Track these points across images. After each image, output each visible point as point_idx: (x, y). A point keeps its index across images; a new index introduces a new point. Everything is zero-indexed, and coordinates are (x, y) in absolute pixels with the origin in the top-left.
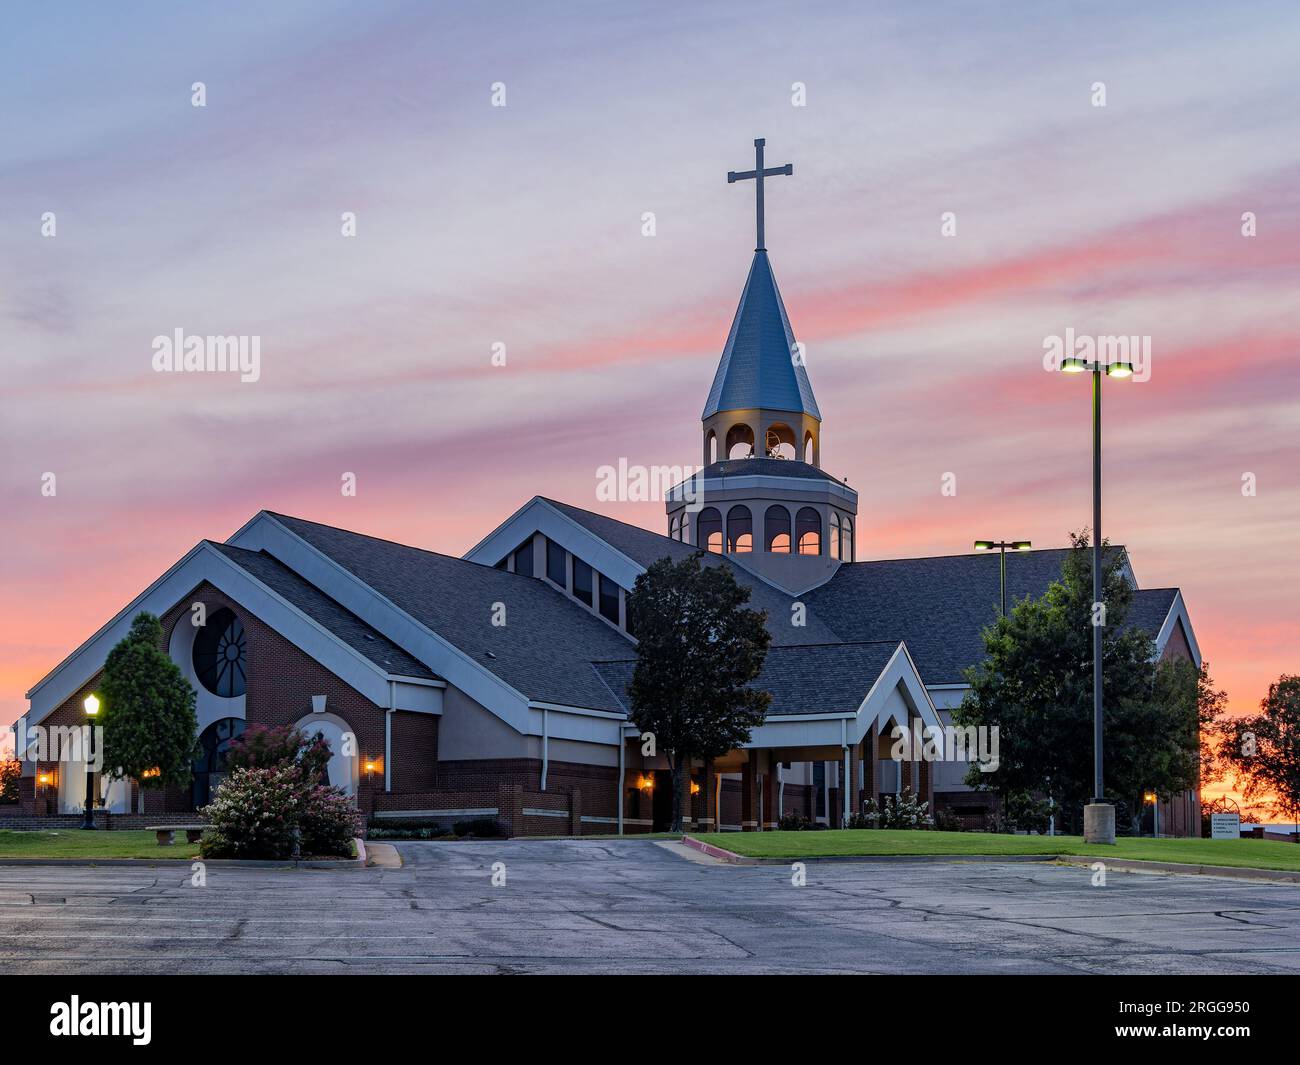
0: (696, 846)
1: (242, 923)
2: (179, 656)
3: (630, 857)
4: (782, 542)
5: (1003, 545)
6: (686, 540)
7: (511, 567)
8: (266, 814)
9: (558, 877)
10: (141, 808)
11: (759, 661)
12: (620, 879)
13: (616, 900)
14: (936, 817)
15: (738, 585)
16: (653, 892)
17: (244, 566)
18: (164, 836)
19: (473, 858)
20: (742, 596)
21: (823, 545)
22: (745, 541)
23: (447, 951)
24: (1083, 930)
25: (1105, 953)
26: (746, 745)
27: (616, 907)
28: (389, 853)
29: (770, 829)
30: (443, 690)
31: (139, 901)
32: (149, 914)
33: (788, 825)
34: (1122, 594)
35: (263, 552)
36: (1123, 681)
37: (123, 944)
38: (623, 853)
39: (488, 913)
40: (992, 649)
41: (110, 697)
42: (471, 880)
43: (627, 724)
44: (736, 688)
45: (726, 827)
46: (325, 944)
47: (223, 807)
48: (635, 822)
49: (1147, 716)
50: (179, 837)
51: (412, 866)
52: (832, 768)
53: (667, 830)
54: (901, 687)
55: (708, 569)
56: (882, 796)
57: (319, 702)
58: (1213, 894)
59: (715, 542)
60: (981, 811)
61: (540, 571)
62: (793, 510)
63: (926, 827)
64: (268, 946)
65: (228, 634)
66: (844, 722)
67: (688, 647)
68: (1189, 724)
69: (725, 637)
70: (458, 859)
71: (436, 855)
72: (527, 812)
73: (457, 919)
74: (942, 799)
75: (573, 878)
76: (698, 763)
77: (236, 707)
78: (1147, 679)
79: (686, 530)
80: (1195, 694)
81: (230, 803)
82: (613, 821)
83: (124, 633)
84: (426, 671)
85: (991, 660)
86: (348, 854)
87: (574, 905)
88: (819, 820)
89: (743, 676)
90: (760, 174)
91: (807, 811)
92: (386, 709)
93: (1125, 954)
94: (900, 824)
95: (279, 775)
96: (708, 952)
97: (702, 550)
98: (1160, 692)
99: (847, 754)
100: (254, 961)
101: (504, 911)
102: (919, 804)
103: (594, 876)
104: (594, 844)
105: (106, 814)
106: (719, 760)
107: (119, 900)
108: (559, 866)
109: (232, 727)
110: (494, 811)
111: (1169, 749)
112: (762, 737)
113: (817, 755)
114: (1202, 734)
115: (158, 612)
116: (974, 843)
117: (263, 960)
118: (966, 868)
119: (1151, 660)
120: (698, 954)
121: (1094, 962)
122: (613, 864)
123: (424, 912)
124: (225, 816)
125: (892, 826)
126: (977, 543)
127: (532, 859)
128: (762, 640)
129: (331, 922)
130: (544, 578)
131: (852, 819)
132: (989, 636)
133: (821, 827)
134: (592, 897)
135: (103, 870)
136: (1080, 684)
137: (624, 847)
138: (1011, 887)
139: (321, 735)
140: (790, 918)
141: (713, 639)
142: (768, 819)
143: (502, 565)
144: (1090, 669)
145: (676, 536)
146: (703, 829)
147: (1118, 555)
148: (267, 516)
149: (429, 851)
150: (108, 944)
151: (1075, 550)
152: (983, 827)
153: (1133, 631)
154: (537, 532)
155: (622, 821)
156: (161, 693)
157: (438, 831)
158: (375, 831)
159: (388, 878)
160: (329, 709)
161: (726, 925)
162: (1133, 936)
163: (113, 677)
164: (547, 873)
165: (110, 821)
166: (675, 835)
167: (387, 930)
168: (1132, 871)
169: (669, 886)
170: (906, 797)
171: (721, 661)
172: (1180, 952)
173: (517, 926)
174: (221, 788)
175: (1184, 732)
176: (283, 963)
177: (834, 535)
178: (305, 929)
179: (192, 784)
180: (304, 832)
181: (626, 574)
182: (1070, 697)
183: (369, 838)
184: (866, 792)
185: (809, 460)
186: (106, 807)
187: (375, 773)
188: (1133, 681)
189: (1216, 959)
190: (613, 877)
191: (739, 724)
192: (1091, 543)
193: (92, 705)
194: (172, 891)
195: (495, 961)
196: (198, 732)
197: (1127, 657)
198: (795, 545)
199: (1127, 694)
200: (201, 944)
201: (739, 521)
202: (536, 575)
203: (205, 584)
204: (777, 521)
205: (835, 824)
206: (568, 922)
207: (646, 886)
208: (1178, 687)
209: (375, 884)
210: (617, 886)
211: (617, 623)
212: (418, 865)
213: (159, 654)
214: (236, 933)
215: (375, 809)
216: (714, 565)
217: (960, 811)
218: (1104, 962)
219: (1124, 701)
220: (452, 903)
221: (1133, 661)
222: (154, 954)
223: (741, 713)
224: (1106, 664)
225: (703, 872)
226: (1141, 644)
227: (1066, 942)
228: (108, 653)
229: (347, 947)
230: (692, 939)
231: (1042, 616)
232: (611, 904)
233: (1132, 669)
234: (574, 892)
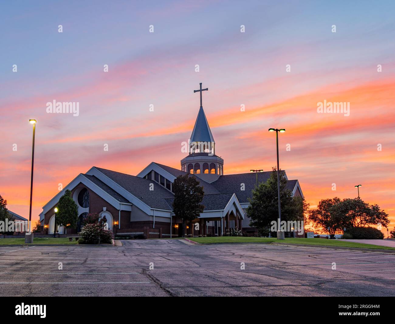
0: (188, 241)
1: (87, 259)
2: (75, 199)
3: (173, 243)
4: (207, 171)
5: (257, 171)
6: (185, 171)
7: (147, 178)
8: (93, 234)
9: (157, 248)
10: (66, 233)
11: (202, 198)
12: (171, 248)
13: (170, 253)
14: (242, 233)
15: (197, 181)
16: (178, 251)
17: (89, 179)
18: (71, 239)
19: (138, 244)
20: (198, 183)
21: (216, 171)
22: (198, 171)
23: (131, 265)
24: (277, 260)
25: (282, 265)
26: (199, 217)
27: (170, 255)
28: (119, 243)
29: (205, 237)
30: (132, 205)
31: (65, 254)
32: (67, 257)
33: (209, 236)
34: (285, 181)
35: (93, 176)
36: (285, 202)
38: (171, 243)
39: (141, 256)
40: (255, 195)
41: (60, 209)
42: (137, 249)
43: (172, 213)
44: (197, 204)
45: (195, 236)
46: (105, 264)
47: (84, 232)
48: (174, 235)
49: (291, 210)
50: (74, 239)
51: (124, 246)
52: (219, 222)
53: (181, 237)
54: (234, 203)
55: (190, 177)
56: (230, 229)
57: (105, 209)
58: (308, 251)
59: (192, 171)
60: (253, 232)
61: (153, 179)
62: (209, 164)
63: (241, 236)
64: (92, 264)
65: (85, 194)
66: (221, 212)
67: (186, 195)
68: (301, 211)
69: (194, 193)
70: (135, 244)
71: (130, 243)
72: (150, 233)
73: (134, 258)
74: (244, 229)
75: (160, 248)
76: (188, 222)
77: (87, 210)
78: (291, 201)
79: (185, 169)
80: (302, 204)
81: (85, 231)
82: (169, 235)
83: (63, 194)
84: (128, 201)
85: (254, 197)
86: (110, 243)
87: (160, 254)
88: (216, 234)
89: (198, 201)
90: (201, 90)
91: (213, 233)
92: (119, 210)
93: (287, 266)
94: (234, 235)
95: (96, 225)
96: (190, 266)
97: (189, 173)
98: (293, 204)
99: (222, 219)
100: (89, 267)
101: (144, 256)
102: (239, 230)
103: (165, 248)
104: (165, 240)
105: (58, 234)
106: (193, 221)
107: (60, 253)
108: (157, 245)
109: (86, 215)
110: (143, 233)
111: (296, 217)
112: (202, 215)
113: (215, 219)
114: (304, 214)
115: (70, 189)
116: (252, 240)
117: (91, 267)
118: (250, 246)
119: (292, 197)
120: (188, 266)
121: (280, 268)
122: (169, 245)
123: (127, 256)
124: (84, 234)
125: (233, 236)
126: (251, 170)
127: (151, 244)
128: (202, 193)
129: (106, 258)
130: (154, 180)
131: (223, 234)
132: (254, 191)
133: (216, 236)
134: (164, 253)
135: (58, 247)
136: (275, 202)
137: (172, 241)
138: (260, 250)
139: (105, 216)
140: (209, 257)
141: (191, 193)
142: (204, 234)
143: (145, 177)
144: (277, 199)
145: (183, 170)
146: (190, 237)
147: (283, 172)
148: (94, 168)
149: (128, 242)
151: (273, 172)
152: (254, 236)
153: (287, 190)
154: (152, 170)
155: (171, 235)
156: (71, 207)
157: (130, 238)
158: (116, 238)
159: (119, 248)
160: (107, 210)
161: (194, 259)
162: (289, 261)
163: (61, 204)
164: (154, 247)
165: (59, 236)
166: (183, 238)
167: (118, 261)
168: (289, 246)
169: (182, 250)
170: (236, 229)
171: (193, 198)
172: (300, 265)
173: (147, 259)
174: (83, 228)
175: (300, 213)
176: (95, 268)
177: (218, 169)
178: (100, 260)
179: (77, 227)
180: (101, 238)
181: (172, 179)
182: (273, 206)
183: (115, 239)
184: (227, 228)
186: (59, 233)
187: (117, 225)
188: (288, 201)
189: (309, 267)
190: (169, 248)
191: (197, 212)
192: (277, 170)
193: (56, 210)
194: (72, 252)
195: (142, 268)
196: (79, 216)
197: (286, 196)
198: (210, 172)
199: (286, 204)
200: (78, 264)
201: (197, 167)
203: (81, 183)
204: (206, 166)
205: (220, 235)
206: (159, 258)
207: (177, 250)
208: (298, 203)
209: (116, 250)
210: (170, 250)
211: (170, 190)
212: (126, 245)
213: (70, 198)
214: (85, 261)
215: (116, 233)
216: (191, 176)
217: (248, 232)
218: (282, 268)
219: (286, 206)
220: (133, 254)
222: (68, 266)
223: (198, 210)
224: (281, 198)
225: (189, 247)
226: (289, 193)
227: (273, 263)
228: (60, 198)
229: (110, 264)
230: (187, 262)
231: (266, 187)
232: (168, 254)
233: (287, 199)
234: (160, 252)
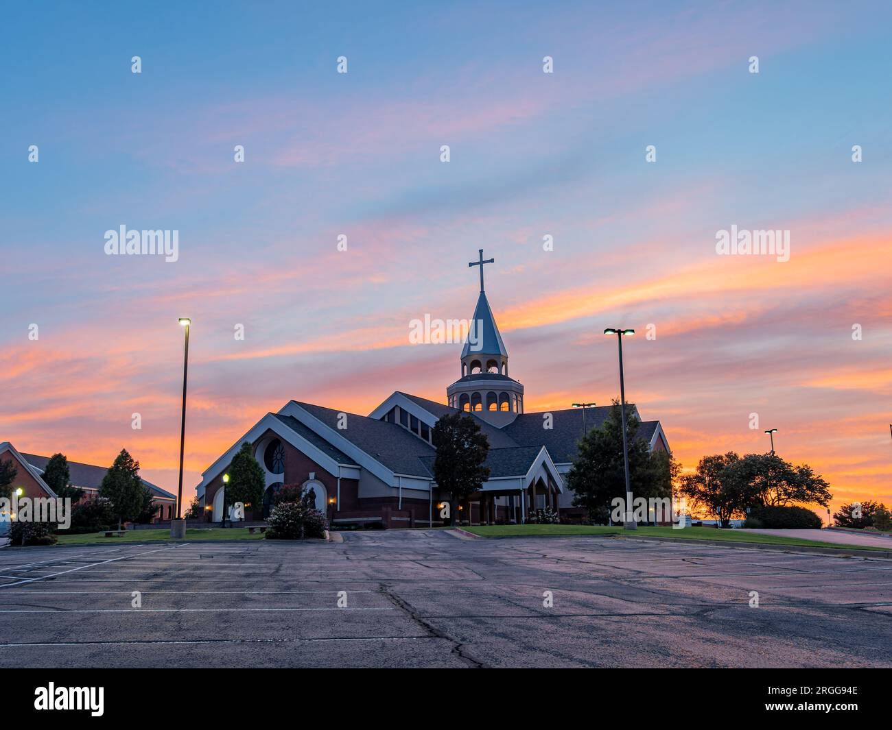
0: (462, 532)
1: (280, 566)
2: (259, 458)
3: (435, 537)
4: (493, 407)
5: (584, 405)
6: (455, 407)
7: (386, 420)
8: (290, 521)
9: (407, 546)
10: (243, 519)
11: (485, 455)
12: (430, 546)
13: (429, 555)
14: (561, 519)
15: (476, 424)
16: (444, 552)
17: (284, 422)
18: (252, 530)
20: (478, 429)
21: (510, 407)
22: (479, 407)
23: (360, 577)
24: (624, 567)
25: (634, 577)
26: (481, 490)
27: (428, 558)
28: (339, 536)
29: (491, 525)
30: (359, 469)
31: (241, 557)
32: (244, 562)
33: (499, 523)
34: (636, 423)
35: (291, 416)
36: (637, 460)
37: (234, 575)
38: (431, 536)
39: (377, 561)
40: (581, 448)
41: (232, 478)
42: (370, 547)
43: (433, 482)
44: (476, 467)
45: (474, 524)
46: (312, 574)
47: (274, 518)
48: (436, 522)
49: (648, 475)
50: (257, 531)
51: (347, 542)
52: (517, 499)
53: (449, 525)
54: (544, 465)
55: (463, 418)
56: (537, 510)
57: (312, 475)
58: (681, 551)
59: (467, 407)
60: (580, 516)
61: (398, 421)
62: (498, 393)
63: (556, 523)
64: (290, 575)
65: (278, 449)
66: (521, 479)
67: (456, 450)
68: (667, 477)
69: (472, 445)
70: (366, 538)
71: (357, 537)
72: (393, 519)
73: (365, 564)
74: (563, 511)
75: (411, 546)
76: (461, 498)
77: (280, 478)
78: (647, 459)
79: (455, 403)
80: (668, 465)
81: (277, 517)
82: (428, 522)
83: (238, 450)
84: (351, 461)
85: (580, 453)
86: (322, 537)
87: (411, 557)
88: (512, 520)
89: (479, 461)
90: (481, 263)
91: (507, 517)
92: (337, 478)
93: (644, 578)
94: (546, 522)
95: (296, 505)
96: (466, 578)
97: (461, 410)
98: (651, 464)
99: (523, 493)
100: (284, 582)
101: (384, 560)
102: (553, 514)
103: (419, 545)
104: (420, 532)
105: (230, 522)
106: (470, 496)
107: (234, 557)
108: (406, 541)
109: (279, 486)
110: (380, 518)
111: (658, 489)
112: (487, 487)
113: (511, 493)
114: (672, 482)
115: (251, 441)
116: (577, 530)
117: (287, 581)
118: (574, 541)
119: (649, 451)
120: (462, 578)
121: (630, 581)
122: (427, 540)
123: (351, 560)
124: (275, 522)
125: (542, 523)
126: (573, 404)
127: (395, 538)
128: (486, 446)
129: (315, 565)
130: (399, 424)
131: (525, 520)
132: (579, 442)
133: (513, 523)
134: (419, 554)
135: (229, 545)
136: (619, 463)
137: (432, 533)
138: (593, 548)
139: (313, 489)
140: (500, 562)
141: (466, 446)
142: (491, 520)
143: (383, 419)
144: (623, 456)
145: (451, 406)
146: (464, 525)
147: (632, 408)
148: (293, 403)
149: (354, 535)
150: (228, 575)
151: (614, 407)
152: (581, 522)
153: (640, 439)
154: (397, 406)
155: (431, 522)
156: (252, 473)
157: (358, 527)
158: (333, 527)
159: (338, 547)
160: (316, 478)
161: (474, 565)
162: (647, 570)
163: (235, 467)
164: (400, 544)
165: (232, 525)
166: (453, 528)
167: (336, 569)
168: (645, 541)
169: (450, 549)
170: (547, 512)
171: (469, 455)
172: (667, 577)
173: (388, 567)
174: (273, 510)
175: (664, 481)
176: (295, 582)
177: (515, 403)
178: (304, 569)
179: (263, 509)
180: (305, 528)
181: (431, 420)
182: (615, 468)
183: (331, 530)
184: (531, 509)
185: (504, 374)
186: (230, 519)
187: (334, 504)
188: (641, 460)
189: (683, 580)
190: (427, 545)
191: (478, 481)
192: (620, 403)
193: (226, 478)
194: (254, 553)
195: (379, 581)
196: (266, 488)
197: (638, 451)
198: (499, 408)
199: (639, 466)
200: (264, 575)
201: (476, 399)
202: (396, 423)
203: (269, 429)
204: (491, 398)
205: (519, 522)
206: (408, 565)
207: (441, 549)
208: (661, 462)
209: (332, 549)
210: (429, 549)
211: (428, 440)
212: (350, 541)
213: (251, 457)
214: (278, 570)
215: (333, 518)
216: (466, 416)
217: (570, 516)
218: (634, 581)
219: (637, 468)
220: (363, 557)
221: (641, 451)
222: (246, 579)
223: (479, 477)
224: (629, 453)
225: (464, 543)
226: (644, 444)
227: (618, 572)
228: (232, 458)
229: (321, 575)
230: (460, 571)
231: (601, 434)
232: (426, 557)
233: (640, 455)
234: (412, 552)
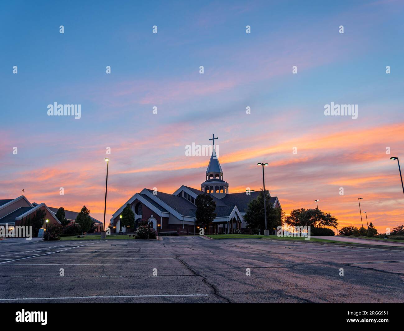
1: (140, 249)
2: (133, 209)
3: (196, 239)
4: (218, 191)
5: (250, 191)
6: (204, 191)
7: (179, 196)
8: (144, 232)
9: (186, 242)
10: (127, 232)
11: (215, 209)
12: (194, 242)
14: (242, 232)
15: (211, 197)
17: (142, 196)
18: (130, 235)
19: (173, 239)
20: (212, 199)
22: (212, 191)
23: (169, 253)
24: (264, 250)
25: (268, 254)
26: (213, 221)
27: (194, 246)
28: (161, 238)
29: (217, 234)
30: (169, 214)
31: (126, 245)
32: (127, 247)
33: (219, 234)
34: (269, 197)
35: (145, 194)
36: (269, 211)
37: (124, 252)
38: (195, 238)
39: (175, 247)
40: (249, 207)
41: (123, 216)
42: (173, 242)
43: (195, 219)
46: (152, 252)
48: (197, 233)
49: (273, 216)
50: (132, 236)
52: (226, 225)
54: (236, 212)
56: (233, 229)
57: (152, 216)
58: (285, 244)
59: (208, 191)
60: (249, 231)
61: (183, 196)
62: (219, 186)
63: (240, 234)
64: (144, 252)
65: (140, 206)
66: (227, 218)
67: (204, 207)
68: (280, 217)
69: (210, 205)
70: (171, 239)
71: (168, 238)
72: (181, 232)
73: (171, 248)
74: (243, 229)
75: (188, 242)
76: (206, 224)
77: (140, 217)
78: (273, 211)
79: (204, 190)
80: (280, 213)
81: (139, 231)
82: (194, 233)
83: (125, 206)
84: (166, 211)
86: (156, 238)
87: (188, 246)
88: (224, 233)
89: (212, 211)
90: (214, 139)
91: (222, 231)
92: (161, 217)
93: (272, 254)
94: (236, 233)
95: (146, 227)
96: (207, 254)
97: (206, 192)
98: (274, 212)
99: (228, 223)
100: (141, 255)
101: (177, 247)
102: (239, 230)
103: (190, 242)
104: (191, 237)
106: (209, 224)
107: (123, 245)
108: (186, 240)
110: (176, 232)
111: (277, 222)
112: (215, 220)
113: (224, 223)
114: (282, 219)
115: (130, 203)
116: (247, 236)
117: (143, 254)
118: (246, 240)
119: (273, 208)
121: (266, 255)
122: (193, 240)
123: (166, 247)
124: (138, 233)
125: (235, 234)
126: (246, 191)
127: (182, 239)
128: (215, 205)
129: (152, 249)
131: (229, 233)
132: (249, 204)
133: (224, 234)
134: (190, 245)
135: (121, 241)
136: (263, 212)
137: (195, 237)
138: (253, 243)
139: (152, 221)
140: (220, 248)
141: (208, 206)
143: (178, 195)
144: (264, 209)
145: (202, 191)
146: (207, 234)
147: (267, 192)
148: (145, 189)
149: (167, 238)
150: (121, 252)
151: (261, 191)
152: (249, 234)
153: (270, 203)
154: (183, 191)
156: (130, 215)
157: (168, 235)
159: (161, 242)
161: (210, 249)
162: (273, 251)
163: (124, 213)
164: (184, 241)
165: (123, 234)
167: (160, 250)
168: (272, 240)
169: (202, 243)
170: (237, 229)
171: (209, 209)
172: (280, 253)
173: (179, 249)
174: (138, 229)
175: (279, 219)
177: (225, 190)
178: (149, 250)
180: (149, 235)
181: (195, 196)
182: (261, 214)
183: (158, 236)
184: (231, 228)
185: (221, 179)
186: (122, 231)
187: (159, 226)
188: (271, 211)
189: (286, 255)
192: (263, 190)
193: (121, 217)
194: (130, 244)
195: (176, 255)
196: (135, 221)
197: (269, 207)
198: (220, 192)
199: (270, 213)
200: (134, 252)
201: (211, 188)
202: (182, 197)
203: (137, 199)
204: (217, 188)
205: (227, 233)
206: (186, 249)
207: (198, 243)
208: (278, 212)
209: (159, 243)
211: (194, 203)
212: (165, 240)
213: (130, 209)
214: (139, 250)
215: (159, 231)
216: (208, 194)
217: (245, 231)
219: (269, 214)
220: (170, 246)
221: (271, 208)
222: (128, 254)
223: (212, 217)
224: (266, 208)
226: (272, 205)
227: (262, 252)
228: (123, 209)
229: (155, 253)
230: (205, 251)
231: (256, 201)
233: (270, 209)
234: (188, 244)
